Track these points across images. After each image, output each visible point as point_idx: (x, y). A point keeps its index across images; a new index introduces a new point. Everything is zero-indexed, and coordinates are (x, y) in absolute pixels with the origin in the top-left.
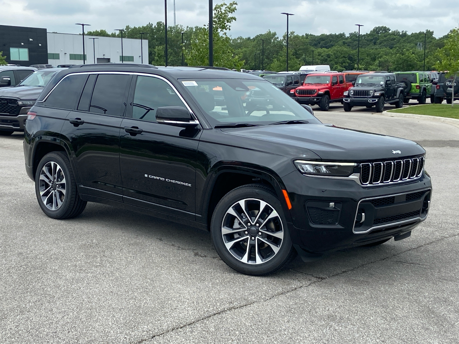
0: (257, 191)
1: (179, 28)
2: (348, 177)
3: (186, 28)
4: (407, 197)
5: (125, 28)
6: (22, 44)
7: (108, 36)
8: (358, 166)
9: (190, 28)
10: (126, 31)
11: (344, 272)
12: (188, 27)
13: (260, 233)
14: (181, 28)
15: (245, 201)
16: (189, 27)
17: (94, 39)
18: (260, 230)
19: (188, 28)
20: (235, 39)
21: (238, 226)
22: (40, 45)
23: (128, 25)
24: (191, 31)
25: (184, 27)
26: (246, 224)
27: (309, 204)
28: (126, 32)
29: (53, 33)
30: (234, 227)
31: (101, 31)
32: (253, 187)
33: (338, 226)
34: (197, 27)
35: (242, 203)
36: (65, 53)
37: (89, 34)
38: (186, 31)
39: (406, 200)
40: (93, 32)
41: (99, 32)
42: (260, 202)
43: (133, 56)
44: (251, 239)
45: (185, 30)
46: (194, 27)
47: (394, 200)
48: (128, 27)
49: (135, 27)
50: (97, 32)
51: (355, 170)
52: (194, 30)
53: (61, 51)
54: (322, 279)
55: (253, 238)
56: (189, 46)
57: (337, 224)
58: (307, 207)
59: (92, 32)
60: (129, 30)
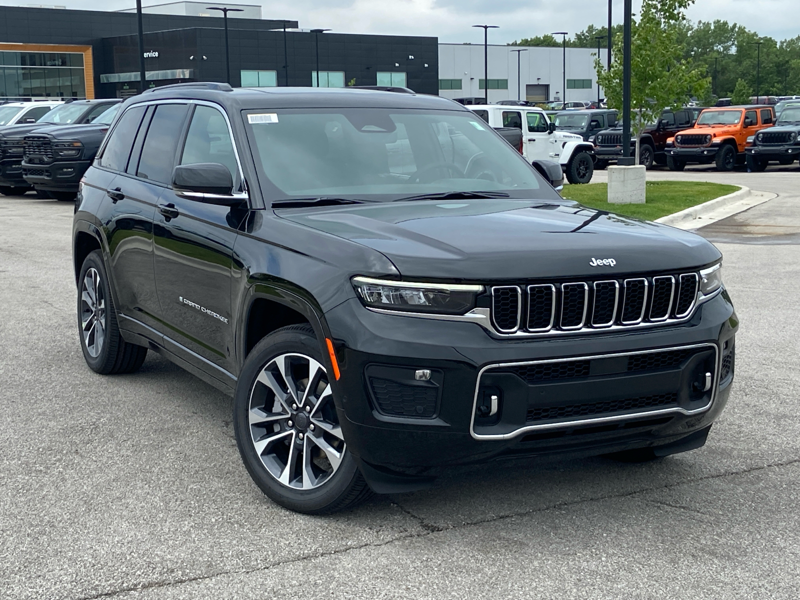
0: (303, 337)
1: (685, 25)
2: (462, 314)
3: (697, 23)
4: (630, 364)
5: (587, 29)
6: (397, 65)
7: (556, 45)
8: (485, 291)
9: (704, 24)
10: (587, 34)
11: (502, 517)
12: (700, 22)
13: (312, 426)
14: (687, 25)
15: (286, 357)
16: (703, 22)
17: (519, 51)
18: (312, 420)
19: (701, 25)
20: (792, 40)
21: (280, 410)
22: (426, 65)
23: (591, 25)
24: (707, 29)
25: (694, 23)
26: (290, 405)
27: (373, 371)
28: (588, 36)
29: (464, 44)
30: (275, 410)
31: (545, 37)
32: (298, 331)
33: (435, 422)
34: (719, 21)
35: (280, 361)
36: (472, 79)
37: (523, 43)
38: (697, 30)
39: (629, 369)
40: (531, 39)
41: (542, 38)
42: (309, 360)
43: (590, 78)
44: (297, 436)
45: (695, 27)
46: (711, 22)
47: (588, 368)
48: (591, 28)
49: (603, 27)
50: (537, 39)
51: (478, 300)
52: (712, 28)
53: (466, 74)
54: (434, 529)
55: (301, 435)
56: (701, 58)
57: (434, 416)
58: (370, 377)
59: (529, 40)
60: (594, 33)
